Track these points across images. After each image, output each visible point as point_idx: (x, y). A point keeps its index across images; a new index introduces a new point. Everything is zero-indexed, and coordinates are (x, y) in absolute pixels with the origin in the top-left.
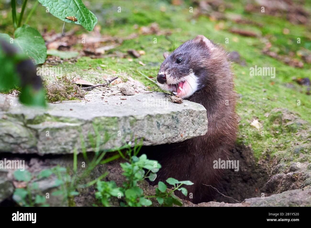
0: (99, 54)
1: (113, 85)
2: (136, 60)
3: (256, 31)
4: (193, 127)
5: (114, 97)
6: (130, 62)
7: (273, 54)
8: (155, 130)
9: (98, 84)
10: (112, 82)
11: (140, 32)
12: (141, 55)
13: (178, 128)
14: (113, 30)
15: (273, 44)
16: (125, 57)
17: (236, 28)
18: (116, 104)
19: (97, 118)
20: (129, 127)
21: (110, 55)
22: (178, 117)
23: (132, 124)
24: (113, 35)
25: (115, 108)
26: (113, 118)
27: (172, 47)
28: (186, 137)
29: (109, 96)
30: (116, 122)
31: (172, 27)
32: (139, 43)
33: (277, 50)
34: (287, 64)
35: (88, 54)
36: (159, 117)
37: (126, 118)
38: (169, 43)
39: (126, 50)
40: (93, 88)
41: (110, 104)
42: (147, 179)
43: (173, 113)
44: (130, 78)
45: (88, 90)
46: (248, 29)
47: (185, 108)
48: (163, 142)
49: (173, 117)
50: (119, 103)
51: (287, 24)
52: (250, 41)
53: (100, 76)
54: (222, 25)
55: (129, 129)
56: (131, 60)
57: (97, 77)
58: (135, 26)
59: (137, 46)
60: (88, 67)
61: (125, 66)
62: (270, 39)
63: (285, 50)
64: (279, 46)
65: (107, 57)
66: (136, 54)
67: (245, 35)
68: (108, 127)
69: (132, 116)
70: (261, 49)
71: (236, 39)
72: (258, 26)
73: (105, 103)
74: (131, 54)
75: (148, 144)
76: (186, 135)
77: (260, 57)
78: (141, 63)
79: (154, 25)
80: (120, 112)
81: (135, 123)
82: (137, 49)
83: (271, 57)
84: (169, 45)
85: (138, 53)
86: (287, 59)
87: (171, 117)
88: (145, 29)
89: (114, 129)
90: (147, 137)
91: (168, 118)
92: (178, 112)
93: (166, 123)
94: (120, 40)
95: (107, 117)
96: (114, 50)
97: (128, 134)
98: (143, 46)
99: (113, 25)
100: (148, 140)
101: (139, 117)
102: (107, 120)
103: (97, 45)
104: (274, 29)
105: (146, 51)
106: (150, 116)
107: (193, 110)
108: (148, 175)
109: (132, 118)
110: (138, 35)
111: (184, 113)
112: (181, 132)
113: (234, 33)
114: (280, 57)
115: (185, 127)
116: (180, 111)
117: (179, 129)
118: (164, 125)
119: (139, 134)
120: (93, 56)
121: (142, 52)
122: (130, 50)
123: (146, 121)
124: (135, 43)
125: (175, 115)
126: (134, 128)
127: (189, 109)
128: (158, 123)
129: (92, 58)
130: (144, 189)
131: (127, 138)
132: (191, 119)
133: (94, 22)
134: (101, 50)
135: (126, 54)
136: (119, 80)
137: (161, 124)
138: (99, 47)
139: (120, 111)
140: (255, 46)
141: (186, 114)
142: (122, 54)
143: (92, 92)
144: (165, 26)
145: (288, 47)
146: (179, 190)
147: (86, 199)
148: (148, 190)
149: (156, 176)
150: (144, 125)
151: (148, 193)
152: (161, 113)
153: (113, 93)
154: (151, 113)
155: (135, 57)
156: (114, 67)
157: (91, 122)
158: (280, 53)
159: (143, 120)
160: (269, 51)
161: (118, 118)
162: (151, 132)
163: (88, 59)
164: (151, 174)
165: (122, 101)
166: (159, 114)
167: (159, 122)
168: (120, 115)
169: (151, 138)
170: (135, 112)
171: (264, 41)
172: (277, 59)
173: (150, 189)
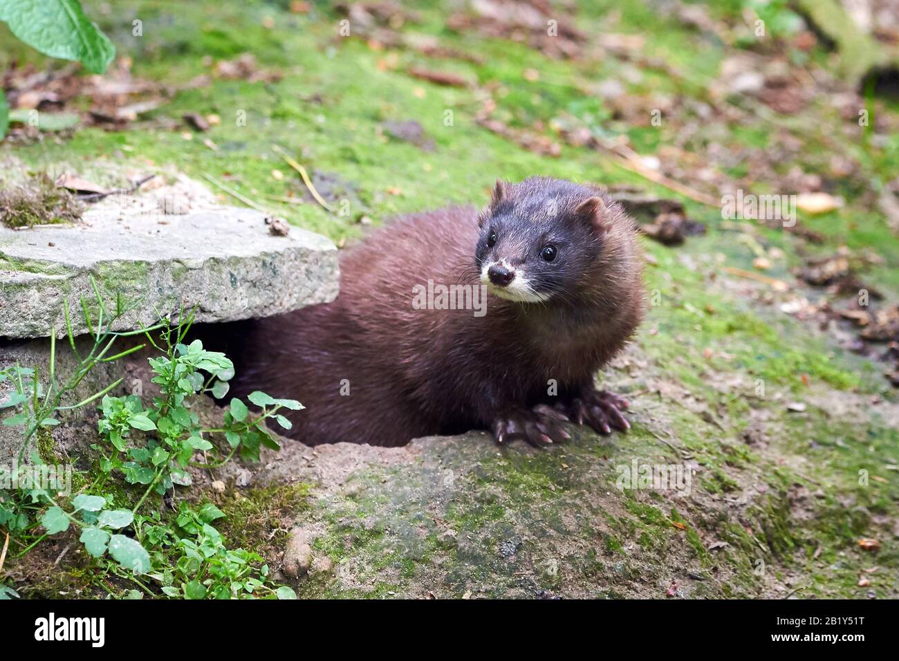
0: (123, 122)
1: (146, 190)
2: (200, 136)
3: (466, 74)
4: (309, 284)
5: (145, 217)
6: (186, 142)
7: (496, 125)
8: (225, 290)
9: (114, 189)
10: (144, 186)
11: (215, 73)
12: (211, 125)
13: (274, 287)
14: (159, 68)
15: (499, 102)
16: (177, 129)
17: (423, 66)
18: (147, 234)
19: (103, 263)
20: (171, 283)
21: (146, 124)
22: (277, 263)
23: (176, 277)
24: (158, 78)
25: (143, 242)
26: (138, 263)
27: (279, 110)
28: (293, 306)
29: (134, 216)
30: (144, 273)
31: (284, 64)
32: (209, 99)
33: (507, 116)
34: (526, 147)
35: (99, 120)
36: (235, 264)
37: (164, 263)
38: (272, 99)
39: (181, 112)
40: (102, 197)
41: (134, 233)
42: (210, 394)
43: (266, 254)
44: (183, 177)
45: (91, 201)
46: (449, 69)
47: (292, 245)
48: (244, 316)
49: (264, 264)
50: (154, 231)
51: (536, 58)
52: (450, 95)
53: (118, 171)
54: (393, 59)
55: (171, 288)
56: (188, 136)
57: (114, 173)
58: (206, 60)
59: (204, 106)
60: (95, 152)
61: (174, 149)
62: (494, 91)
63: (523, 116)
64: (511, 108)
65: (137, 128)
66: (201, 122)
67: (442, 82)
68: (126, 284)
69: (178, 261)
70: (472, 114)
71: (420, 91)
72: (472, 61)
73: (123, 231)
74: (191, 123)
75: (210, 319)
76: (294, 301)
77: (469, 133)
78: (209, 143)
79: (247, 58)
80: (153, 252)
81: (183, 275)
82: (203, 113)
83: (493, 132)
84: (273, 106)
85: (206, 120)
86: (527, 136)
87: (260, 264)
88: (226, 67)
89: (139, 287)
90: (207, 305)
91: (253, 265)
92: (276, 252)
93: (250, 277)
94: (172, 90)
95: (125, 262)
96: (156, 111)
97: (169, 298)
98: (218, 104)
99: (158, 57)
100: (210, 312)
101: (191, 264)
102: (124, 267)
103: (122, 100)
104: (505, 69)
105: (223, 116)
106: (217, 261)
107: (308, 250)
108: (211, 385)
109: (177, 265)
110: (211, 79)
111: (289, 256)
112: (282, 295)
113: (417, 77)
114: (512, 131)
115: (291, 285)
116: (281, 250)
117: (277, 290)
118: (245, 280)
119: (193, 298)
120: (111, 126)
121: (214, 118)
122: (189, 113)
123: (207, 272)
124: (201, 99)
125: (268, 260)
126: (182, 286)
127: (299, 246)
128: (232, 275)
129: (107, 130)
130: (202, 414)
131: (166, 306)
132: (304, 267)
133: (107, 57)
134: (129, 112)
135: (180, 122)
136: (158, 180)
137: (239, 278)
138: (126, 105)
139: (154, 248)
140: (459, 107)
141: (293, 257)
142: (170, 123)
143: (99, 205)
144: (268, 61)
145: (531, 110)
146: (273, 417)
147: (77, 432)
148: (210, 416)
149: (227, 387)
150: (203, 279)
151: (209, 423)
152: (239, 255)
153: (144, 209)
154: (217, 255)
155: (198, 129)
156: (151, 151)
157: (92, 272)
158: (514, 123)
159: (201, 269)
160: (489, 118)
161: (148, 264)
162: (217, 294)
163: (98, 133)
164: (217, 383)
165: (161, 227)
166: (235, 257)
167: (235, 273)
168: (153, 259)
169: (216, 308)
170: (185, 251)
171: (481, 95)
172: (506, 137)
173: (215, 413)
